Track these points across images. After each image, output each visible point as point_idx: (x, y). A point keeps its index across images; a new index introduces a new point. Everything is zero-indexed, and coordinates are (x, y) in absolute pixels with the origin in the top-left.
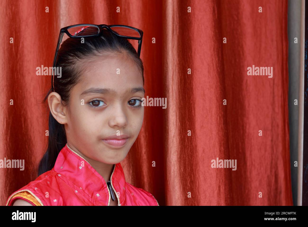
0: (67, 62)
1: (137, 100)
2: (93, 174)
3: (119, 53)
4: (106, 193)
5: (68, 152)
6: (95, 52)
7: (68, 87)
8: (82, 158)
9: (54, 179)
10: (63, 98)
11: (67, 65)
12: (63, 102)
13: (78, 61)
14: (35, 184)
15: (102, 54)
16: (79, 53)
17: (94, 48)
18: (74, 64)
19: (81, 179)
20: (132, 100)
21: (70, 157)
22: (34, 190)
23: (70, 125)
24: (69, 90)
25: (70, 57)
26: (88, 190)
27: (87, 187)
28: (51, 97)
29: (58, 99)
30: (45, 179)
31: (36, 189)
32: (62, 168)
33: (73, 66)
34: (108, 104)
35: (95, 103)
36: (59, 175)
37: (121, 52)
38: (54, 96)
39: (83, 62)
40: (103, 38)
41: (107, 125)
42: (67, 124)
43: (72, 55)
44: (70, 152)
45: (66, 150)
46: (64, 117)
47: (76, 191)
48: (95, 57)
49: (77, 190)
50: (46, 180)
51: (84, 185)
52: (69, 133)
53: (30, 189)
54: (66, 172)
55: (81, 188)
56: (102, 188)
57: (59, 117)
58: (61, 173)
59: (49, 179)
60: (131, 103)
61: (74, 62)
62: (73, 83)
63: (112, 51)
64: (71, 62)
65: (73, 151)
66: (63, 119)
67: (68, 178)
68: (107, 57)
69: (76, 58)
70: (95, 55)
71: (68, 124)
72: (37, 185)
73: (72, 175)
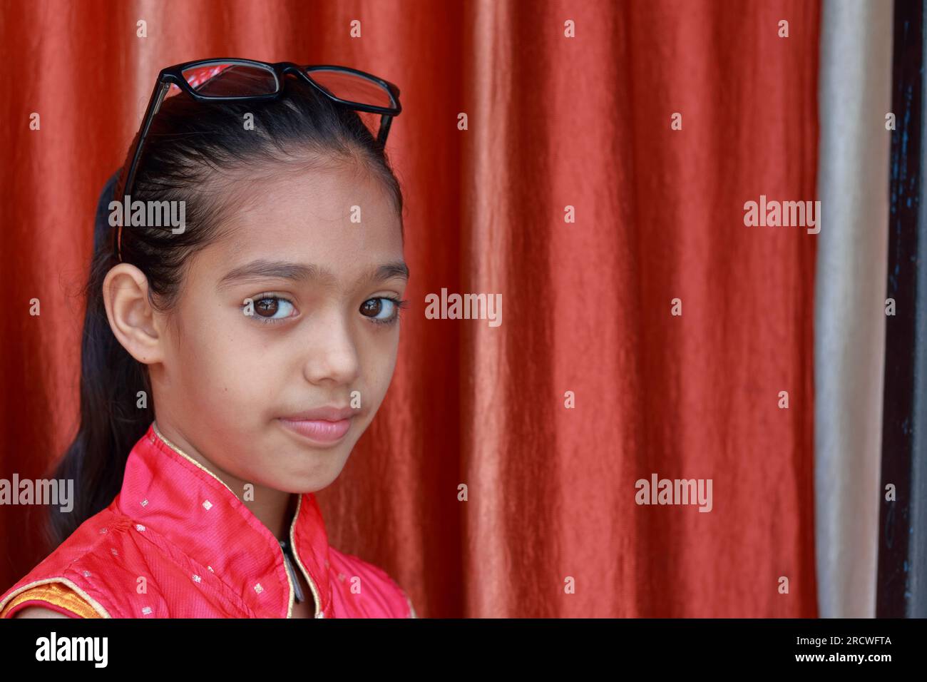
0: (175, 173)
1: (383, 301)
2: (244, 524)
3: (343, 157)
4: (280, 582)
5: (164, 456)
6: (272, 149)
7: (175, 252)
8: (211, 474)
9: (127, 541)
10: (157, 284)
11: (176, 182)
12: (156, 296)
13: (215, 176)
14: (80, 560)
15: (293, 156)
16: (218, 151)
17: (267, 136)
18: (201, 183)
19: (211, 540)
20: (371, 300)
21: (171, 470)
22: (83, 578)
23: (172, 367)
24: (181, 263)
25: (188, 161)
26: (233, 575)
27: (229, 564)
28: (115, 278)
29: (137, 288)
30: (100, 540)
31: (87, 574)
32: (145, 503)
33: (200, 188)
34: (303, 310)
35: (265, 307)
36: (140, 528)
37: (348, 154)
38: (127, 276)
39: (233, 178)
40: (290, 105)
41: (300, 378)
42: (160, 365)
43: (194, 152)
44: (171, 454)
45: (156, 450)
46: (153, 342)
47: (197, 579)
48: (271, 165)
49: (199, 575)
50: (107, 545)
51: (221, 561)
52: (166, 393)
53: (72, 577)
54: (160, 519)
55: (210, 568)
56: (269, 568)
57: (139, 342)
58: (147, 520)
59: (113, 541)
60: (368, 308)
61: (202, 178)
62: (196, 242)
63: (324, 150)
64: (193, 177)
65: (180, 452)
66: (150, 347)
67: (169, 537)
68: (307, 167)
69: (209, 165)
70: (272, 159)
71: (165, 363)
72: (88, 562)
73: (179, 528)
